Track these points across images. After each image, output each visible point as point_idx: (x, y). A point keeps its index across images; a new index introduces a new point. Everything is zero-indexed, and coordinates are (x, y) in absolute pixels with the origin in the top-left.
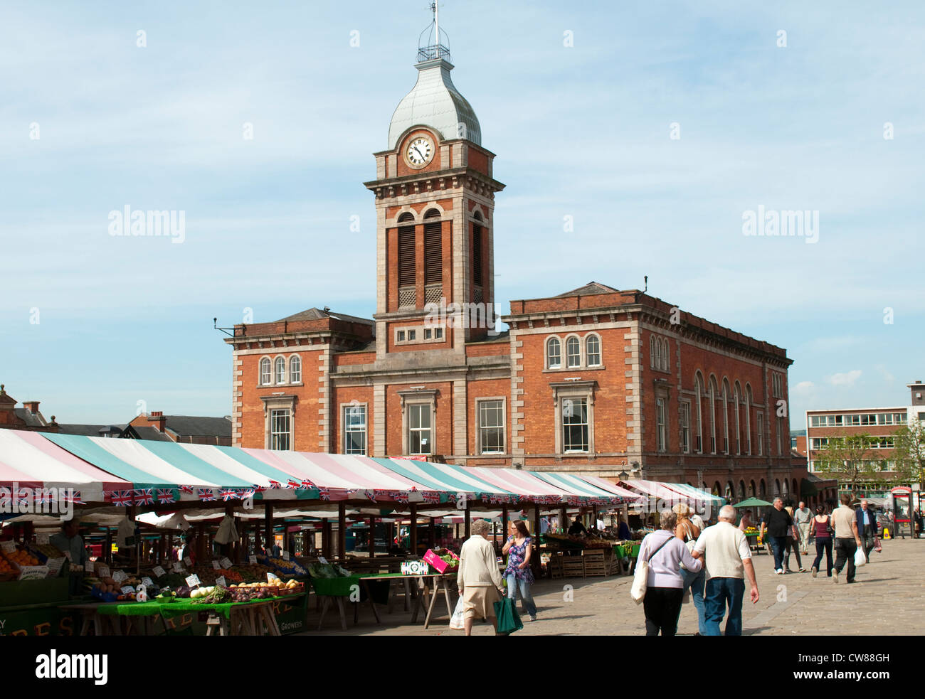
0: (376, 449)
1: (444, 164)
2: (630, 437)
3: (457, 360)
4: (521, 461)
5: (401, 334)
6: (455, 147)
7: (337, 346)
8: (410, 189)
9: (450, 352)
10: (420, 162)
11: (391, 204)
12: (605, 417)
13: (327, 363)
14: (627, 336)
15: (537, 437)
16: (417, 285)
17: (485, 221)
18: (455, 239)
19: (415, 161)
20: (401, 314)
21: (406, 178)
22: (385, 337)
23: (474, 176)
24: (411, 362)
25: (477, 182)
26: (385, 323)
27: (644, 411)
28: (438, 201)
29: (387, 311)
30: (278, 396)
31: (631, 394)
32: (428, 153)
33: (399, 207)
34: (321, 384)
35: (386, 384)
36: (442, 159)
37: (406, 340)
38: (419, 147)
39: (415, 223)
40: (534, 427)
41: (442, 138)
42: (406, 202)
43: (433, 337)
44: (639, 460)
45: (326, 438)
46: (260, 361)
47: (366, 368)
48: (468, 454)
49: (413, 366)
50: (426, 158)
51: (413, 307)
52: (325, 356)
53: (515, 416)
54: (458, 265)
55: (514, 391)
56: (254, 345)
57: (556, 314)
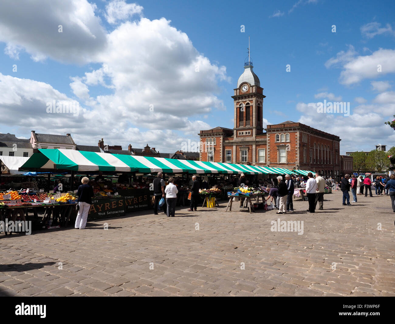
0: (233, 161)
1: (251, 92)
2: (296, 159)
4: (269, 164)
5: (240, 133)
6: (253, 87)
7: (224, 136)
8: (242, 98)
9: (252, 138)
11: (238, 102)
12: (290, 154)
13: (222, 140)
14: (296, 134)
15: (273, 159)
16: (244, 121)
17: (261, 105)
18: (253, 110)
19: (244, 91)
20: (240, 128)
21: (242, 95)
22: (236, 134)
23: (259, 94)
24: (242, 140)
25: (259, 96)
26: (236, 130)
27: (300, 153)
28: (249, 101)
29: (237, 127)
31: (297, 148)
34: (221, 145)
35: (236, 145)
36: (250, 90)
37: (241, 135)
38: (245, 87)
39: (244, 106)
40: (272, 156)
41: (250, 85)
42: (241, 101)
43: (248, 134)
44: (299, 164)
45: (222, 158)
46: (206, 139)
47: (231, 141)
48: (256, 162)
50: (246, 90)
51: (243, 127)
52: (222, 138)
53: (268, 153)
54: (254, 116)
55: (268, 147)
56: (205, 136)
57: (278, 128)
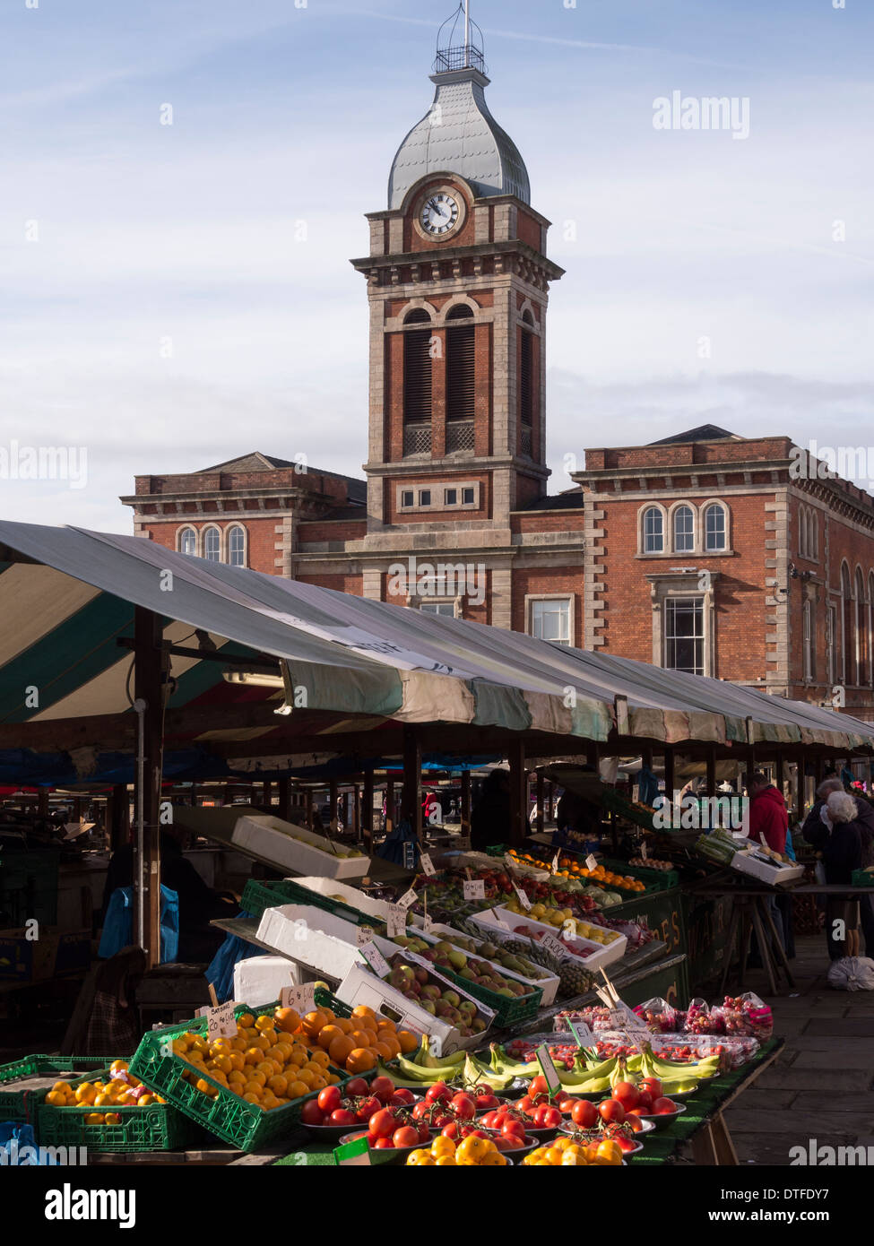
1: (481, 235)
2: (771, 657)
3: (498, 537)
5: (408, 498)
6: (496, 209)
7: (302, 512)
8: (425, 276)
9: (486, 525)
10: (440, 230)
11: (394, 295)
12: (732, 627)
13: (288, 537)
14: (768, 507)
16: (433, 420)
17: (536, 324)
18: (497, 352)
19: (433, 229)
20: (409, 465)
21: (420, 256)
22: (381, 501)
23: (528, 255)
24: (424, 540)
25: (529, 265)
26: (381, 478)
27: (795, 622)
28: (470, 294)
29: (387, 459)
31: (772, 593)
32: (455, 217)
33: (407, 300)
34: (279, 570)
35: (383, 571)
36: (477, 227)
37: (415, 506)
38: (439, 206)
39: (431, 326)
40: (620, 641)
41: (477, 192)
42: (418, 293)
43: (459, 501)
46: (178, 532)
47: (351, 546)
49: (427, 546)
50: (450, 225)
51: (427, 456)
52: (286, 528)
53: (590, 623)
54: (501, 392)
55: (590, 586)
56: (169, 509)
57: (660, 471)
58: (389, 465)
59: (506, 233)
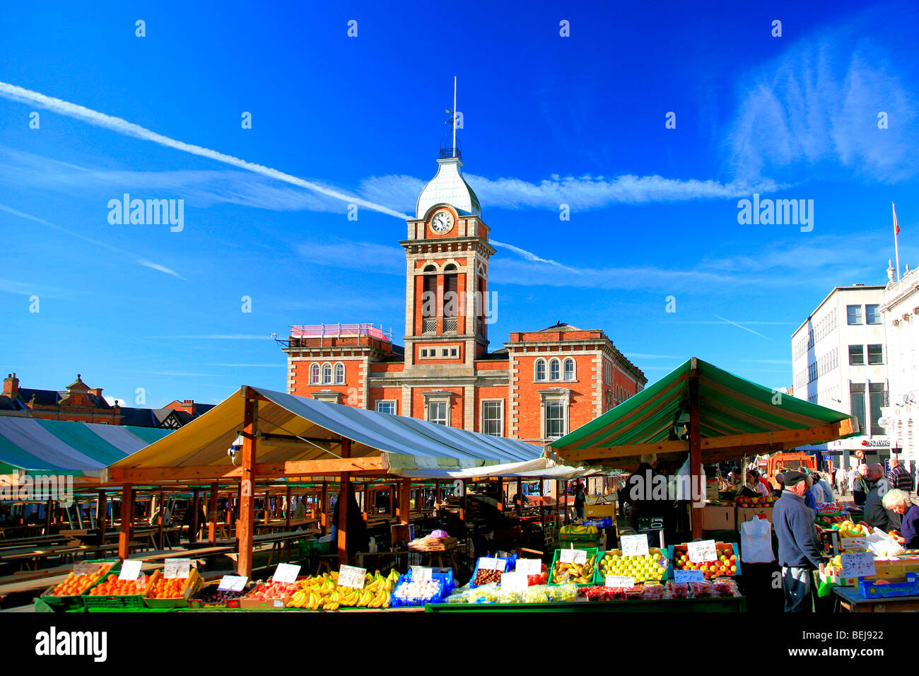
1: (461, 233)
3: (468, 372)
5: (425, 353)
6: (469, 221)
7: (373, 358)
8: (435, 249)
9: (462, 366)
10: (442, 230)
11: (419, 258)
12: (577, 414)
13: (365, 369)
14: (593, 361)
15: (527, 427)
16: (437, 317)
17: (485, 274)
18: (468, 286)
19: (438, 229)
20: (425, 337)
21: (432, 241)
22: (412, 353)
23: (483, 243)
24: (432, 372)
26: (412, 343)
28: (455, 259)
29: (414, 334)
30: (325, 393)
31: (595, 399)
32: (449, 224)
33: (425, 260)
34: (361, 385)
35: (413, 386)
36: (459, 229)
37: (428, 357)
38: (442, 219)
39: (437, 273)
40: (525, 421)
41: (459, 213)
42: (431, 258)
43: (449, 355)
46: (310, 366)
47: (396, 375)
49: (433, 375)
50: (447, 227)
51: (434, 333)
52: (365, 365)
53: (511, 413)
54: (470, 305)
55: (511, 395)
56: (306, 354)
58: (415, 337)
59: (473, 232)
